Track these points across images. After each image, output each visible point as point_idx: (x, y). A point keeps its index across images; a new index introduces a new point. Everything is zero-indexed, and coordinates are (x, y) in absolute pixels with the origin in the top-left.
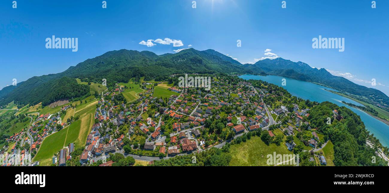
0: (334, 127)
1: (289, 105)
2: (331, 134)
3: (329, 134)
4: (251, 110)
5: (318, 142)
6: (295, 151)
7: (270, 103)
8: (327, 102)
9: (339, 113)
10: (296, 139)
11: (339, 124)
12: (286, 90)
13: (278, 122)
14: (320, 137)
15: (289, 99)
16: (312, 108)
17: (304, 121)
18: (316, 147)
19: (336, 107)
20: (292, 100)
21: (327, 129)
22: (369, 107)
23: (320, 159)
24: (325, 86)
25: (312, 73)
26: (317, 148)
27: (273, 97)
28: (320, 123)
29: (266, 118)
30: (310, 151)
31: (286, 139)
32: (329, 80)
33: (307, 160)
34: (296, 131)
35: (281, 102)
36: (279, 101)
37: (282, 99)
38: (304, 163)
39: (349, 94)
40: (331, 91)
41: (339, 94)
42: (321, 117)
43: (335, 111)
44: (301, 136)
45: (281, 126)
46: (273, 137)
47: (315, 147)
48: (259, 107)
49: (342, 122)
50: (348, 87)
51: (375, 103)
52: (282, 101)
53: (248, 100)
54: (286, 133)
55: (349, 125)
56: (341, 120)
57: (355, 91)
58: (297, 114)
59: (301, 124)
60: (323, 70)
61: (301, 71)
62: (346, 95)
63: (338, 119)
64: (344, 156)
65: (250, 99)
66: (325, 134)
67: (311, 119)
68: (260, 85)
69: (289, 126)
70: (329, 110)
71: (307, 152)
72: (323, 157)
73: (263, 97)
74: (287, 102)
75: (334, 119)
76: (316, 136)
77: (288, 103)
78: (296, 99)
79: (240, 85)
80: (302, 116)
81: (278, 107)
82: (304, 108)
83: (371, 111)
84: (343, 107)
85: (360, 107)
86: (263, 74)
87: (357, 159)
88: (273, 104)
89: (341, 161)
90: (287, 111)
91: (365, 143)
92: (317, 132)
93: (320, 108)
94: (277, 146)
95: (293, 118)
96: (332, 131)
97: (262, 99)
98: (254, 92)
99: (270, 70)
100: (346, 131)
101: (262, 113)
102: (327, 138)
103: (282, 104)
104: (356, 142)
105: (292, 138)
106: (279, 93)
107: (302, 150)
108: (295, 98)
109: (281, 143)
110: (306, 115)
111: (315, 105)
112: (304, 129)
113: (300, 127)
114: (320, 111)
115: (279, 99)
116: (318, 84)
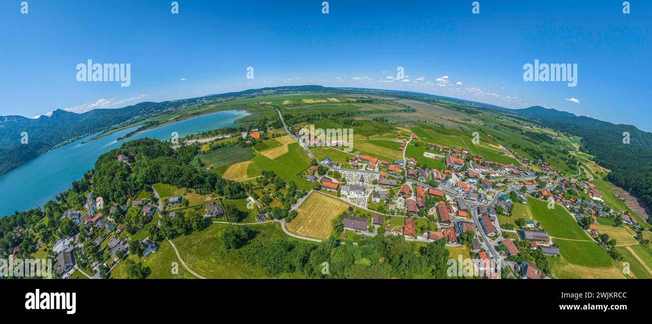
0: (139, 171)
1: (59, 230)
2: (146, 180)
3: (144, 182)
5: (149, 201)
6: (158, 240)
8: (101, 158)
9: (126, 154)
10: (137, 237)
11: (139, 163)
12: (17, 213)
13: (95, 271)
14: (144, 196)
15: (46, 221)
16: (92, 186)
17: (107, 212)
19: (117, 152)
20: (51, 215)
21: (135, 182)
22: (147, 122)
23: (173, 203)
24: (78, 139)
25: (39, 129)
26: (158, 205)
28: (124, 188)
30: (160, 216)
31: (136, 255)
32: (78, 125)
33: (173, 221)
34: (122, 233)
35: (41, 245)
37: (34, 240)
38: (178, 225)
39: (117, 125)
40: (93, 139)
41: (106, 133)
42: (114, 181)
43: (120, 158)
44: (133, 225)
45: (105, 264)
47: (156, 208)
49: (138, 159)
50: (111, 118)
51: (149, 115)
52: (40, 242)
54: (122, 255)
55: (147, 154)
56: (136, 158)
57: (121, 117)
58: (89, 220)
59: (111, 220)
60: (58, 113)
61: (11, 140)
62: (115, 129)
63: (132, 162)
64: (176, 175)
66: (142, 188)
67: (110, 198)
69: (109, 245)
70: (112, 163)
71: (161, 221)
72: (171, 200)
74: (49, 229)
75: (128, 166)
76: (140, 202)
77: (53, 229)
78: (56, 204)
80: (96, 212)
82: (82, 201)
83: (152, 124)
84: (124, 145)
85: (139, 130)
87: (183, 164)
89: (180, 180)
90: (72, 239)
91: (173, 150)
92: (134, 198)
93: (101, 173)
94: (150, 273)
95: (91, 232)
100: (151, 161)
102: (148, 188)
103: (49, 245)
104: (168, 157)
105: (134, 243)
106: (10, 238)
107: (158, 228)
108: (51, 205)
109: (144, 266)
111: (91, 178)
112: (122, 217)
113: (116, 224)
114: (105, 177)
115: (30, 247)
116: (66, 144)
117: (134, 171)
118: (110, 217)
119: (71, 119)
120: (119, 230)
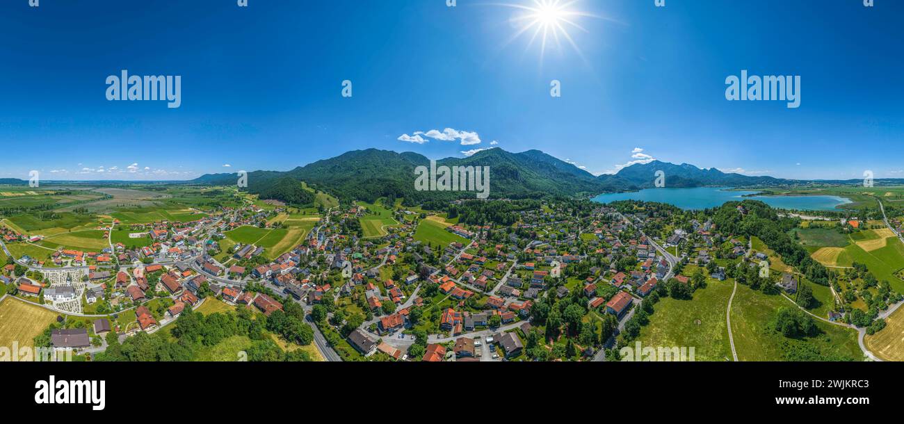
0: (747, 221)
1: (684, 225)
2: (749, 230)
3: (747, 231)
4: (628, 257)
5: (742, 245)
6: (729, 275)
7: (656, 232)
8: (727, 202)
9: (744, 207)
10: (718, 262)
11: (749, 216)
12: (673, 205)
13: (682, 256)
14: (741, 240)
15: (682, 217)
16: (714, 215)
17: (713, 235)
18: (745, 251)
19: (739, 203)
20: (686, 216)
21: (741, 228)
23: (758, 257)
24: (719, 187)
25: (701, 175)
26: (747, 252)
27: (657, 221)
28: (732, 227)
29: (660, 259)
30: (743, 260)
31: (708, 271)
32: (722, 179)
34: (712, 252)
35: (672, 225)
36: (668, 224)
37: (671, 220)
39: (745, 187)
41: (736, 189)
42: (728, 220)
43: (739, 208)
44: (721, 253)
45: (688, 258)
46: (689, 282)
47: (744, 253)
48: (640, 246)
49: (750, 214)
50: (742, 181)
52: (673, 222)
53: (618, 240)
54: (701, 263)
55: (758, 213)
56: (749, 212)
57: (749, 182)
58: (701, 231)
59: (712, 240)
61: (687, 175)
62: (742, 188)
63: (746, 213)
65: (620, 236)
66: (743, 234)
67: (720, 228)
68: (632, 208)
69: (700, 252)
70: (732, 209)
71: (741, 263)
72: (758, 254)
73: (641, 227)
74: (681, 221)
75: (742, 215)
76: (736, 243)
78: (691, 213)
79: (596, 215)
80: (707, 230)
81: (670, 235)
82: (705, 220)
83: (768, 193)
84: (745, 201)
85: (758, 194)
86: (634, 189)
88: (662, 233)
90: (686, 233)
91: (778, 217)
92: (734, 237)
93: (723, 211)
94: (704, 288)
95: (698, 239)
96: (747, 227)
97: (641, 232)
98: (624, 224)
99: (643, 181)
100: (758, 218)
101: (650, 255)
102: (748, 236)
103: (675, 227)
104: (772, 221)
105: (714, 263)
106: (664, 212)
107: (735, 267)
108: (689, 212)
109: (706, 281)
110: (712, 227)
111: (717, 210)
112: (719, 243)
113: (713, 244)
114: (724, 215)
115: (668, 222)
116: (712, 187)
117: (744, 220)
118: (713, 238)
120: (712, 249)
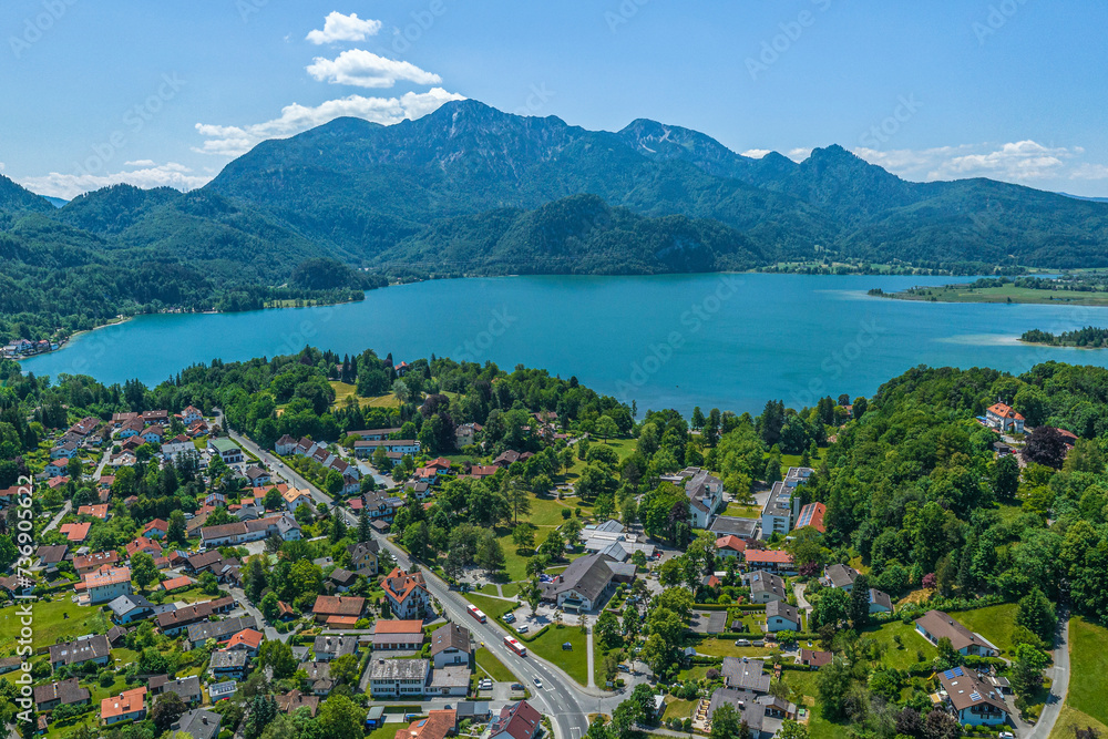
0: (1048, 515)
1: (639, 500)
2: (1057, 573)
3: (1044, 579)
4: (310, 704)
5: (1001, 669)
7: (471, 542)
8: (917, 376)
9: (1033, 413)
11: (1073, 485)
12: (574, 382)
13: (621, 684)
14: (994, 631)
15: (627, 450)
16: (822, 452)
17: (811, 568)
18: (1015, 713)
19: (998, 386)
20: (649, 448)
21: (1001, 551)
24: (867, 271)
25: (750, 194)
26: (1028, 717)
27: (478, 476)
28: (935, 537)
29: (500, 699)
32: (886, 223)
34: (799, 674)
35: (568, 496)
36: (543, 492)
37: (563, 472)
39: (1054, 275)
40: (922, 294)
41: (986, 292)
42: (915, 489)
43: (996, 417)
44: (856, 689)
45: (659, 699)
47: (1009, 722)
48: (383, 630)
49: (1079, 466)
50: (1038, 234)
52: (572, 485)
53: (245, 609)
56: (1070, 454)
57: (1093, 242)
58: (739, 544)
59: (803, 603)
60: (830, 157)
61: (659, 197)
62: (1037, 285)
63: (1043, 460)
65: (258, 584)
67: (858, 535)
68: (321, 402)
69: (728, 667)
70: (950, 420)
73: (386, 513)
74: (617, 477)
75: (1014, 467)
76: (959, 642)
77: (626, 483)
78: (681, 430)
80: (775, 539)
81: (555, 554)
82: (762, 476)
84: (1045, 372)
88: (507, 545)
90: (648, 550)
92: (948, 604)
93: (882, 429)
96: (1048, 551)
97: (385, 542)
98: (274, 503)
101: (442, 678)
102: (1043, 615)
103: (586, 511)
106: (518, 423)
108: (668, 422)
110: (805, 520)
111: (839, 423)
112: (846, 627)
113: (806, 630)
114: (891, 453)
115: (542, 477)
116: (816, 271)
117: (1027, 504)
118: (807, 593)
119: (868, 192)
120: (796, 657)
